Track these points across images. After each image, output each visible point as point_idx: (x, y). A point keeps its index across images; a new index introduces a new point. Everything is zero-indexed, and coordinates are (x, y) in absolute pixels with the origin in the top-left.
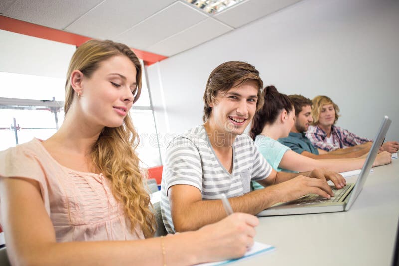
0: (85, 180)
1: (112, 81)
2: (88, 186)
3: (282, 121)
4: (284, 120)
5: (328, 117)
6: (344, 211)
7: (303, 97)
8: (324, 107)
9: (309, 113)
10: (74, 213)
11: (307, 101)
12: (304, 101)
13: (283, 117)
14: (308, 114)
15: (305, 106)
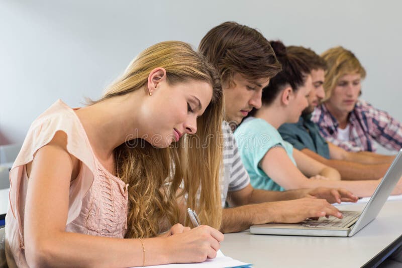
0: (109, 185)
1: (189, 103)
2: (109, 192)
3: (283, 104)
4: (286, 102)
5: (349, 99)
6: (348, 237)
7: (313, 53)
8: (346, 78)
9: (321, 83)
10: (93, 216)
11: (321, 62)
12: (316, 60)
13: (285, 97)
14: (318, 84)
15: (316, 69)
